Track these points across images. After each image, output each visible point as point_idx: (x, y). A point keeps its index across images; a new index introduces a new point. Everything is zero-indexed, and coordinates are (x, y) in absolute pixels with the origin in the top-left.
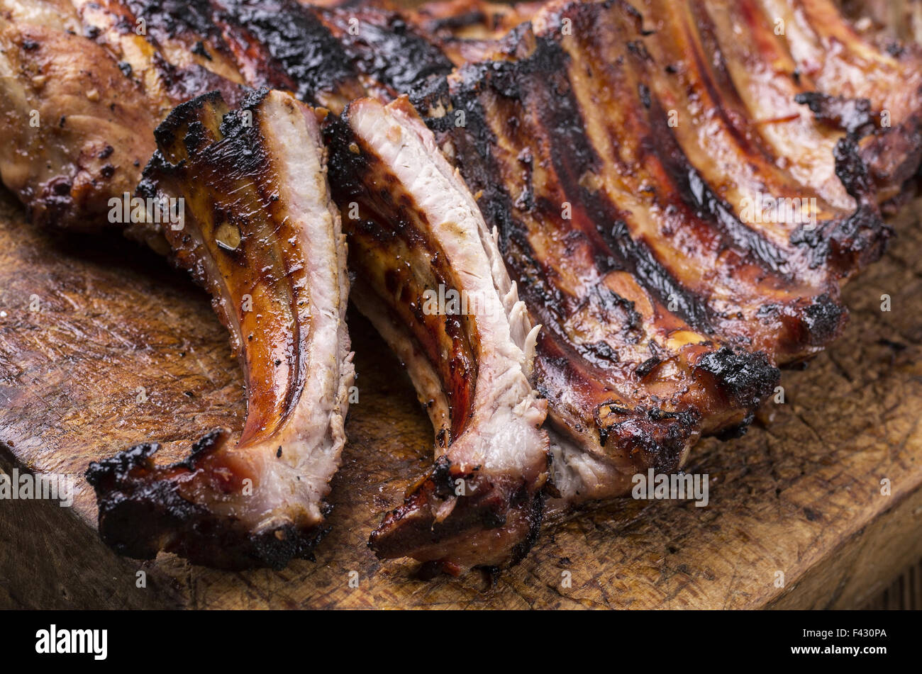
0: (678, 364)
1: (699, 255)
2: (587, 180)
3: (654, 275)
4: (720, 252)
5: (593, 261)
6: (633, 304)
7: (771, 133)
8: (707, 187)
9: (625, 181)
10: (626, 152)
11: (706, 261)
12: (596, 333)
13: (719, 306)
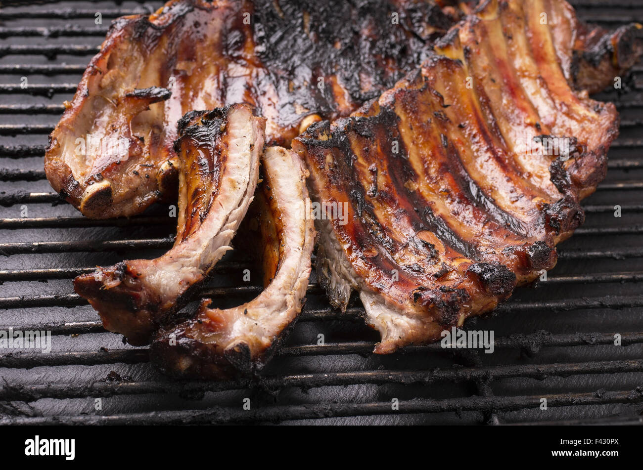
0: (457, 272)
1: (473, 225)
2: (409, 184)
3: (446, 234)
4: (485, 224)
5: (412, 225)
6: (433, 246)
7: (522, 159)
8: (480, 189)
9: (431, 186)
10: (433, 172)
11: (477, 228)
12: (412, 260)
13: (483, 249)
